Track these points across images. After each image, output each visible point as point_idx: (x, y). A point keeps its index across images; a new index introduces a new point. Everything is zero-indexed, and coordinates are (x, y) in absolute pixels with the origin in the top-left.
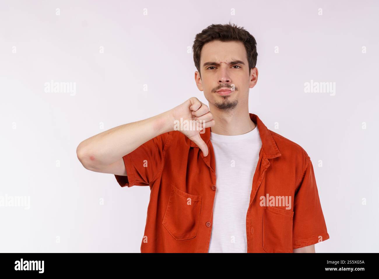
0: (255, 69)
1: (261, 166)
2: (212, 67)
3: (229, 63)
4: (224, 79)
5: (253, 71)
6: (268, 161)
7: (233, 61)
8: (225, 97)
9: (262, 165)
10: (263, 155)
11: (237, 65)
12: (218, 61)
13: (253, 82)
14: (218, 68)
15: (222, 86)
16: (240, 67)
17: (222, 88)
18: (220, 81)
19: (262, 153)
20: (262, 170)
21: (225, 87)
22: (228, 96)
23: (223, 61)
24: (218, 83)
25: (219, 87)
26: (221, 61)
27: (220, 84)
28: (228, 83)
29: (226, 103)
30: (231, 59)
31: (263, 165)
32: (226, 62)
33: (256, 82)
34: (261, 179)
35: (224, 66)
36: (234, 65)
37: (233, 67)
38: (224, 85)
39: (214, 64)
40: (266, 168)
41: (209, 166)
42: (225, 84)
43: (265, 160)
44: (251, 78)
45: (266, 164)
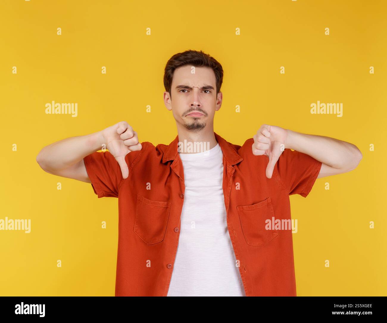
0: (220, 93)
1: (228, 174)
2: (184, 90)
3: (201, 88)
4: (196, 103)
5: (219, 95)
6: (232, 167)
7: (204, 86)
8: (195, 119)
9: (227, 172)
10: (226, 163)
11: (208, 90)
12: (191, 86)
13: (218, 105)
14: (190, 91)
15: (194, 110)
16: (210, 92)
17: (193, 111)
18: (192, 105)
19: (225, 162)
20: (229, 176)
21: (197, 110)
22: (199, 118)
23: (195, 86)
24: (190, 107)
25: (190, 110)
26: (194, 85)
27: (192, 108)
28: (200, 107)
29: (195, 124)
30: (203, 84)
31: (229, 171)
32: (199, 87)
33: (220, 106)
34: (230, 184)
35: (196, 90)
36: (205, 89)
37: (203, 92)
38: (195, 108)
39: (187, 87)
40: (232, 174)
41: (179, 175)
42: (197, 108)
43: (229, 167)
44: (217, 102)
45: (231, 170)
